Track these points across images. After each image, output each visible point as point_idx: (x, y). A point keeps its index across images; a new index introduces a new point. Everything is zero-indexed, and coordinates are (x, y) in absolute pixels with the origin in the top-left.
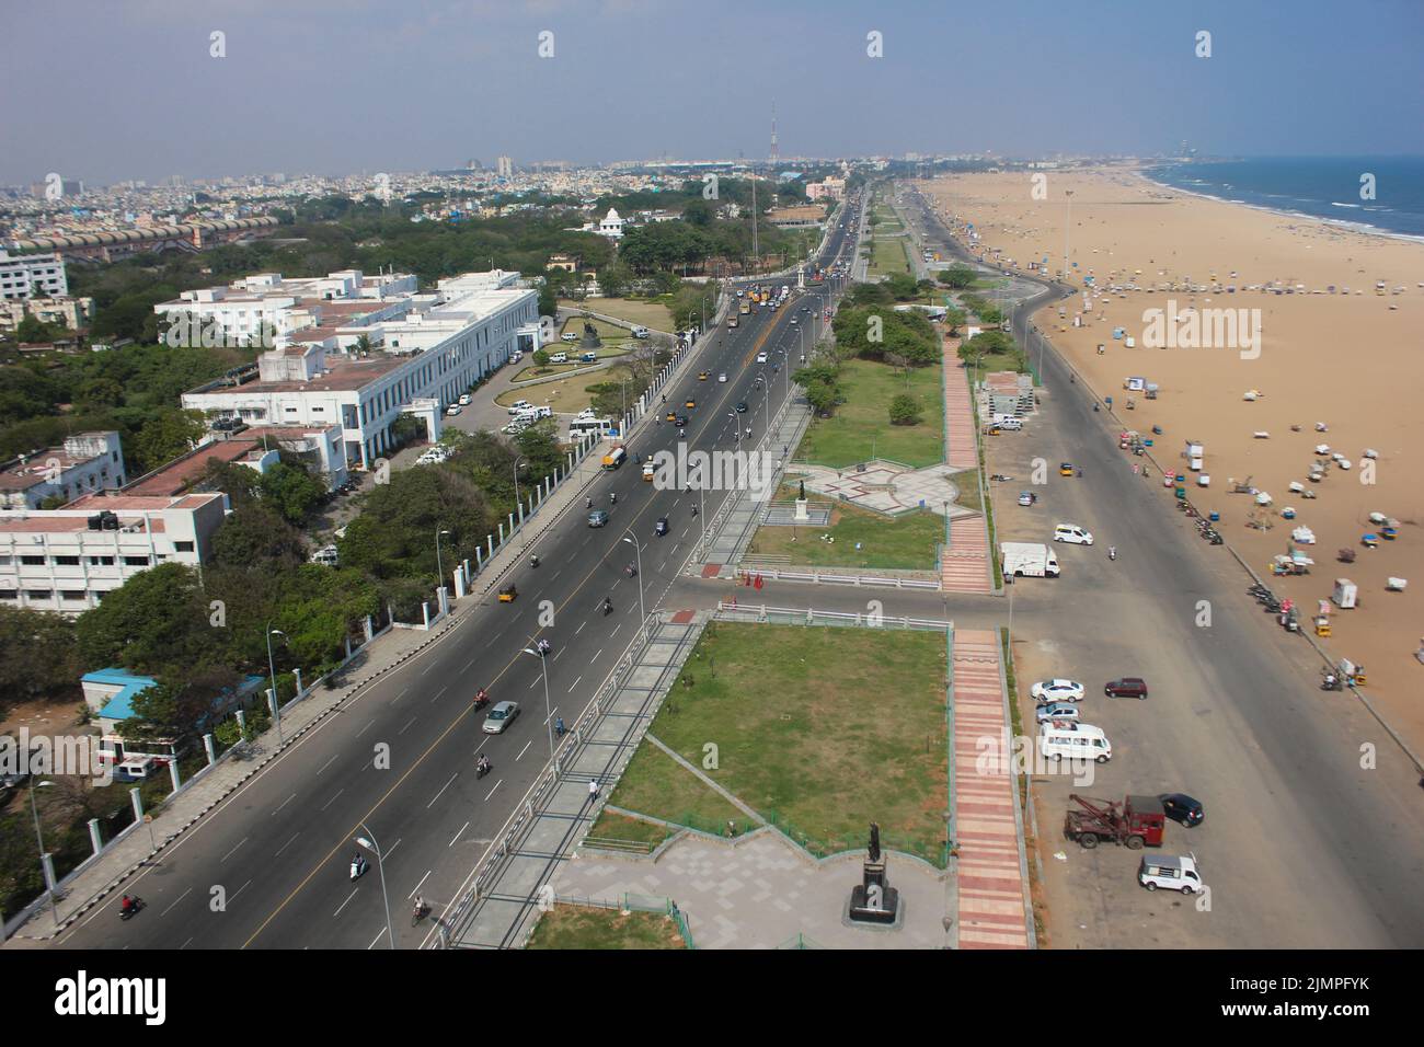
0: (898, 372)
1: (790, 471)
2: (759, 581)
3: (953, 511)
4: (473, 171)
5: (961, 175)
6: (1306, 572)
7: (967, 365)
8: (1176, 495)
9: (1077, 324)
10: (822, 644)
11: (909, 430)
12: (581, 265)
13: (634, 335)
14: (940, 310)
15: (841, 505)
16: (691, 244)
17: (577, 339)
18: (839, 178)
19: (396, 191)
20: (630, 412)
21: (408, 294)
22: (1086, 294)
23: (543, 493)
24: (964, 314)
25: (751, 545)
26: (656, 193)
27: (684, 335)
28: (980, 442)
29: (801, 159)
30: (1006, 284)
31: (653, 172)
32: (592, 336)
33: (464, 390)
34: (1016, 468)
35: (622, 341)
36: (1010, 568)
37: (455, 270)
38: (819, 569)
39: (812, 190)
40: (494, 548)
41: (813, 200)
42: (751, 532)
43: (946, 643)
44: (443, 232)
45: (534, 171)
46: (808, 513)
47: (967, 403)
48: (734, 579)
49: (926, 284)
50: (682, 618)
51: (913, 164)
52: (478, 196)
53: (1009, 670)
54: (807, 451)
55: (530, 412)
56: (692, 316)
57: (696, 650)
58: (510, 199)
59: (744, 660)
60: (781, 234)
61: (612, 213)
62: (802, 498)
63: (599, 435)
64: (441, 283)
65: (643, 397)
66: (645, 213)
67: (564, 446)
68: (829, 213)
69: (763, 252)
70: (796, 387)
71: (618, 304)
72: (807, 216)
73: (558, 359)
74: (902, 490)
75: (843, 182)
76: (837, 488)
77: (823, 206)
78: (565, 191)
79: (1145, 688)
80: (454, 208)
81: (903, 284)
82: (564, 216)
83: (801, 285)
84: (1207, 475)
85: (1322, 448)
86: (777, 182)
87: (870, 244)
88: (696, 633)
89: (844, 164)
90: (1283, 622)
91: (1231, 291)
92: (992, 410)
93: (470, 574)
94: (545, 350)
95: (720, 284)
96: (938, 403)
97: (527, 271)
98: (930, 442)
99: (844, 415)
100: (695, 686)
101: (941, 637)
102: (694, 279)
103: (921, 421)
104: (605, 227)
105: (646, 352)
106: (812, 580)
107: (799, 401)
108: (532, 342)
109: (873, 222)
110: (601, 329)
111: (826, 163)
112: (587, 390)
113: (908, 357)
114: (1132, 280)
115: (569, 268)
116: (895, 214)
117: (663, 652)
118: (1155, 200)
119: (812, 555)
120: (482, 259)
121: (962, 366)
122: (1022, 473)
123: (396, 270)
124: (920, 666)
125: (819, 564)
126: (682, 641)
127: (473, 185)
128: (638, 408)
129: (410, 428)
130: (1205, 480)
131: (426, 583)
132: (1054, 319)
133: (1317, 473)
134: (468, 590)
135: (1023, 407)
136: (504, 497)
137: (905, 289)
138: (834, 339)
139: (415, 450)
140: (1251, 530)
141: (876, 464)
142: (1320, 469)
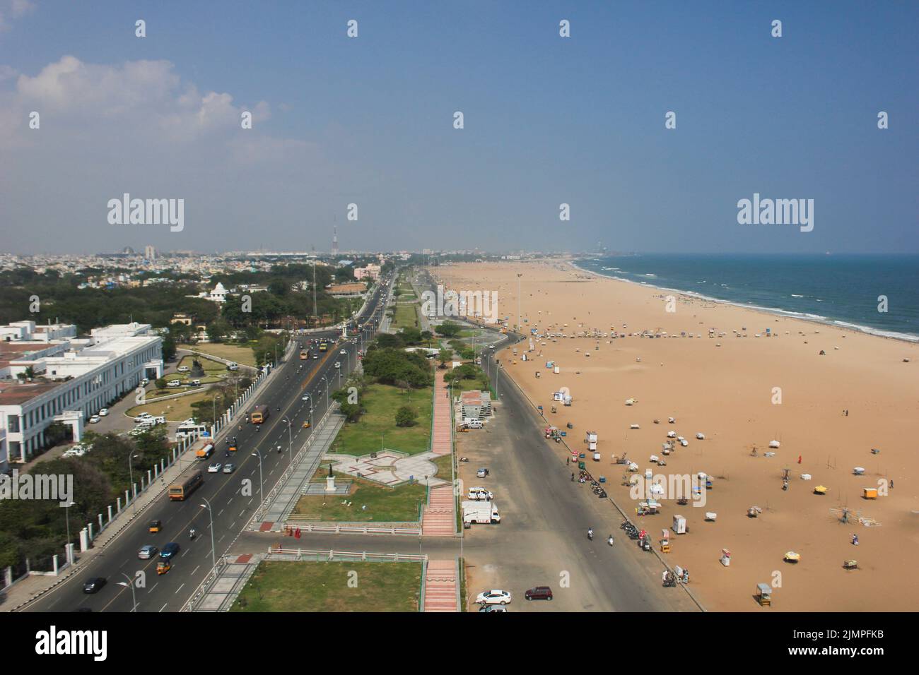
0: (404, 391)
1: (326, 458)
2: (298, 532)
3: (432, 482)
4: (127, 255)
5: (458, 264)
6: (658, 512)
7: (450, 387)
8: (579, 467)
9: (524, 359)
10: (338, 574)
11: (408, 430)
12: (196, 321)
13: (228, 368)
14: (435, 351)
15: (359, 480)
16: (271, 307)
17: (188, 371)
18: (377, 265)
19: (70, 267)
20: (219, 420)
21: (67, 338)
22: (531, 339)
23: (153, 476)
24: (451, 354)
25: (294, 509)
26: (253, 273)
27: (262, 368)
28: (454, 436)
29: (353, 252)
30: (480, 334)
31: (253, 259)
32: (198, 369)
33: (104, 405)
34: (476, 453)
35: (220, 372)
36: (468, 519)
37: (105, 323)
38: (340, 523)
39: (358, 273)
40: (113, 515)
41: (359, 279)
42: (296, 500)
43: (421, 569)
44: (100, 296)
45: (170, 256)
46: (335, 486)
47: (448, 411)
48: (282, 532)
49: (427, 335)
50: (242, 560)
51: (426, 256)
52: (129, 272)
53: (463, 586)
54: (340, 445)
55: (150, 420)
56: (268, 356)
57: (250, 581)
58: (152, 275)
59: (284, 586)
60: (335, 301)
61: (219, 286)
62: (331, 476)
63: (196, 436)
64: (93, 331)
65: (229, 410)
66: (243, 286)
67: (172, 443)
68: (368, 288)
69: (320, 314)
70: (335, 402)
71: (220, 347)
72: (353, 291)
73: (173, 384)
74: (400, 469)
75: (379, 267)
76: (356, 469)
77: (365, 283)
78: (190, 271)
79: (551, 592)
80: (110, 279)
81: (411, 334)
82: (187, 287)
83: (345, 335)
84: (599, 453)
85: (671, 434)
86: (336, 267)
87: (394, 308)
88: (252, 570)
89: (381, 256)
90: (641, 545)
91: (623, 336)
92: (464, 415)
93: (94, 534)
94: (164, 378)
95: (289, 334)
96: (429, 411)
97: (156, 324)
98: (421, 438)
99: (366, 421)
100: (248, 606)
101: (418, 566)
102: (273, 331)
103: (416, 424)
104: (214, 295)
105: (235, 379)
106: (334, 531)
107: (335, 412)
108: (155, 373)
109: (397, 294)
110: (205, 365)
111: (371, 255)
112: (192, 406)
113: (409, 382)
114: (562, 330)
115: (187, 322)
116: (412, 289)
117: (228, 583)
118: (580, 280)
119: (336, 514)
120: (125, 315)
121: (447, 388)
122: (481, 456)
123: (61, 321)
124: (403, 585)
125: (340, 520)
126: (241, 576)
127: (126, 265)
128: (225, 418)
129: (60, 432)
130: (597, 456)
131: (58, 541)
132: (509, 356)
133: (667, 449)
134: (90, 546)
135: (485, 412)
136: (123, 479)
137: (413, 338)
138: (362, 371)
139: (63, 447)
140: (625, 487)
141: (384, 452)
142: (669, 446)
